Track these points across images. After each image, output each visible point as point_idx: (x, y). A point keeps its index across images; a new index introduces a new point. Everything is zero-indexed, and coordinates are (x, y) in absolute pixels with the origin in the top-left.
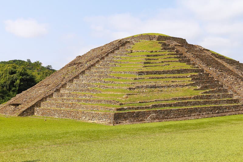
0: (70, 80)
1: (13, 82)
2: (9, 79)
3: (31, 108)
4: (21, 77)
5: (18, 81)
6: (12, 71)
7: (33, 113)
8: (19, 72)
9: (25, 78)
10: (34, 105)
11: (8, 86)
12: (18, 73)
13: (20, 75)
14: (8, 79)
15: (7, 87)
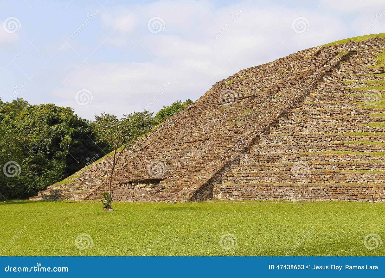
0: (265, 130)
1: (57, 141)
2: (49, 134)
3: (207, 185)
4: (72, 129)
5: (68, 138)
6: (52, 117)
7: (211, 196)
8: (68, 119)
9: (79, 131)
10: (212, 179)
11: (48, 149)
12: (66, 121)
13: (70, 125)
14: (46, 134)
15: (45, 150)
